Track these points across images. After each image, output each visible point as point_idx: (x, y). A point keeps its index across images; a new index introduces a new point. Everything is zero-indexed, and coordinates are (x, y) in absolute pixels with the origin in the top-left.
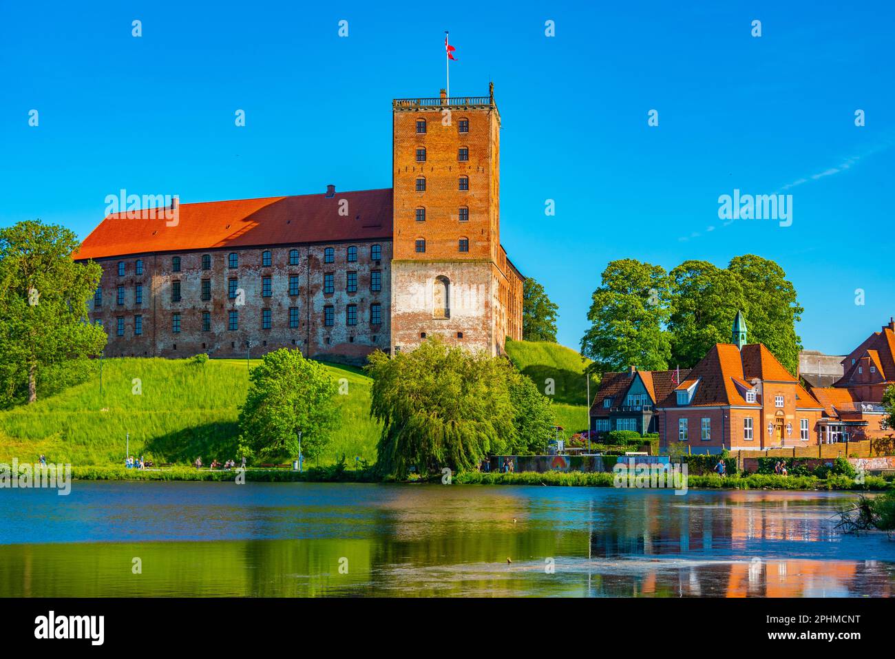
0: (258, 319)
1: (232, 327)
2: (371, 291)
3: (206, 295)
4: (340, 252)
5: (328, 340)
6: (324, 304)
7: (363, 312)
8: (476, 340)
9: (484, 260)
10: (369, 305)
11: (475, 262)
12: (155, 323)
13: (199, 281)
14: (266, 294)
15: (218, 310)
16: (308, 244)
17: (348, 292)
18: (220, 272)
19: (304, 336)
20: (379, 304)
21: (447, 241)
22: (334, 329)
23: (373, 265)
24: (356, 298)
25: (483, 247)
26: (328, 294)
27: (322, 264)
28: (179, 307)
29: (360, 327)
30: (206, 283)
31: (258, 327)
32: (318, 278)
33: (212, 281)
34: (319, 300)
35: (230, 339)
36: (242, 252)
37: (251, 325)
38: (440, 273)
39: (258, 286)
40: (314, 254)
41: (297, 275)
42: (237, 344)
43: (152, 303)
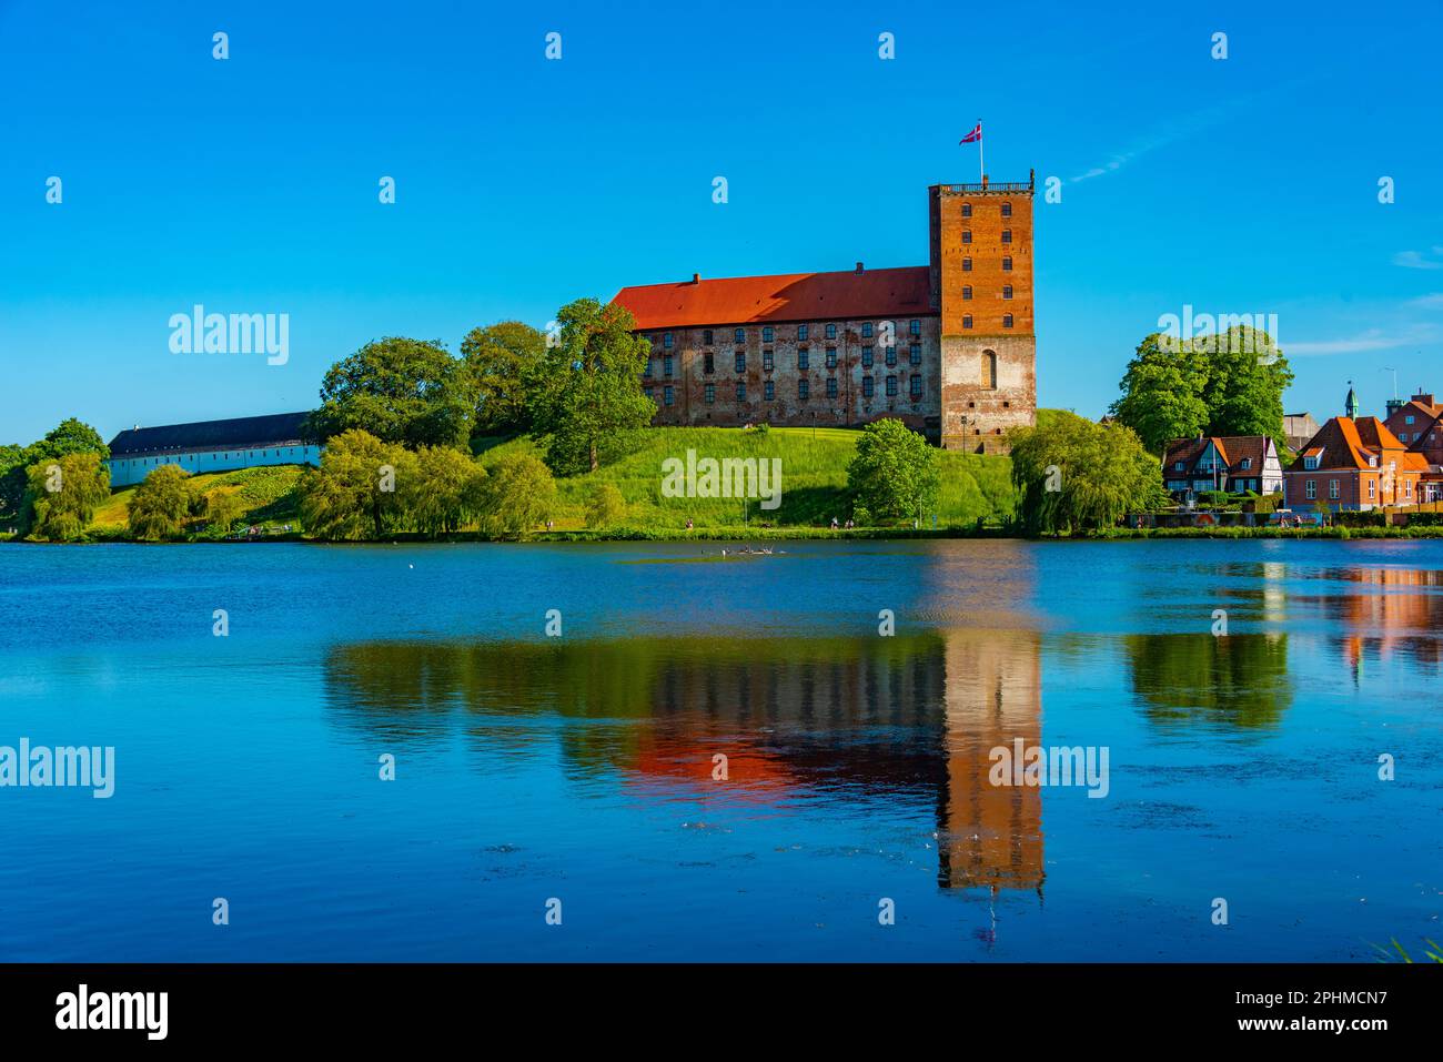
0: (796, 389)
1: (769, 398)
2: (912, 364)
3: (740, 368)
4: (879, 327)
6: (863, 375)
7: (903, 382)
8: (1021, 409)
9: (1029, 335)
10: (909, 377)
11: (1020, 337)
12: (687, 394)
13: (733, 354)
14: (803, 366)
15: (753, 381)
16: (845, 320)
17: (887, 365)
18: (754, 345)
19: (843, 405)
20: (919, 376)
21: (992, 317)
22: (874, 399)
23: (913, 339)
24: (896, 370)
25: (1026, 323)
26: (866, 367)
27: (860, 338)
28: (712, 378)
29: (900, 397)
30: (739, 354)
31: (795, 397)
32: (856, 351)
33: (746, 354)
34: (858, 372)
35: (767, 409)
36: (777, 327)
37: (788, 395)
38: (986, 348)
39: (794, 358)
40: (852, 328)
41: (835, 348)
42: (774, 413)
43: (684, 375)
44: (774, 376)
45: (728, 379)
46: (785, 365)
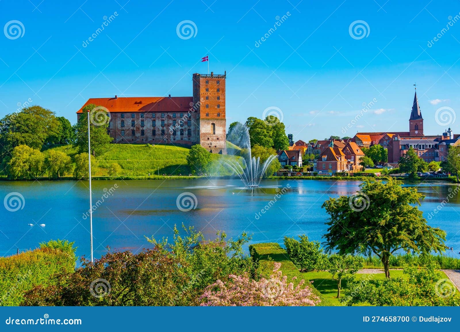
0: (151, 132)
1: (142, 135)
2: (188, 126)
3: (133, 125)
4: (178, 115)
5: (174, 139)
8: (222, 140)
9: (224, 119)
10: (187, 130)
11: (222, 119)
12: (115, 133)
13: (131, 121)
14: (154, 125)
15: (137, 130)
16: (167, 112)
18: (138, 119)
19: (167, 138)
20: (190, 129)
21: (214, 113)
22: (176, 136)
24: (183, 128)
25: (223, 115)
27: (172, 118)
28: (124, 128)
29: (184, 136)
30: (133, 121)
31: (151, 135)
32: (171, 122)
33: (135, 121)
35: (142, 138)
36: (145, 113)
37: (149, 134)
38: (213, 122)
39: (151, 123)
40: (170, 115)
41: (164, 121)
42: (144, 140)
43: (114, 127)
44: (144, 128)
45: (129, 129)
46: (148, 125)
